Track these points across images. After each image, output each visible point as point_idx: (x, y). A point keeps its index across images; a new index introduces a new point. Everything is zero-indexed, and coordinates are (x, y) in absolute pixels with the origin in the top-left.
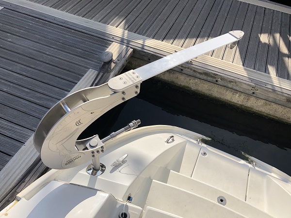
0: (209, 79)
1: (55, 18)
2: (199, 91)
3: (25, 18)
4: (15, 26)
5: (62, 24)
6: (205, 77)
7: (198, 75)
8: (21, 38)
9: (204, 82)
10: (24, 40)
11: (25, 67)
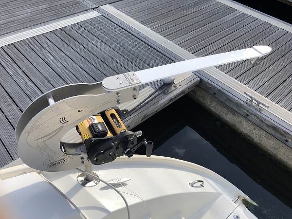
0: (278, 135)
1: (138, 33)
2: (262, 145)
3: (114, 27)
4: (103, 32)
5: (143, 39)
6: (273, 132)
7: (265, 127)
8: (103, 43)
9: (270, 137)
10: (105, 45)
11: (94, 68)
